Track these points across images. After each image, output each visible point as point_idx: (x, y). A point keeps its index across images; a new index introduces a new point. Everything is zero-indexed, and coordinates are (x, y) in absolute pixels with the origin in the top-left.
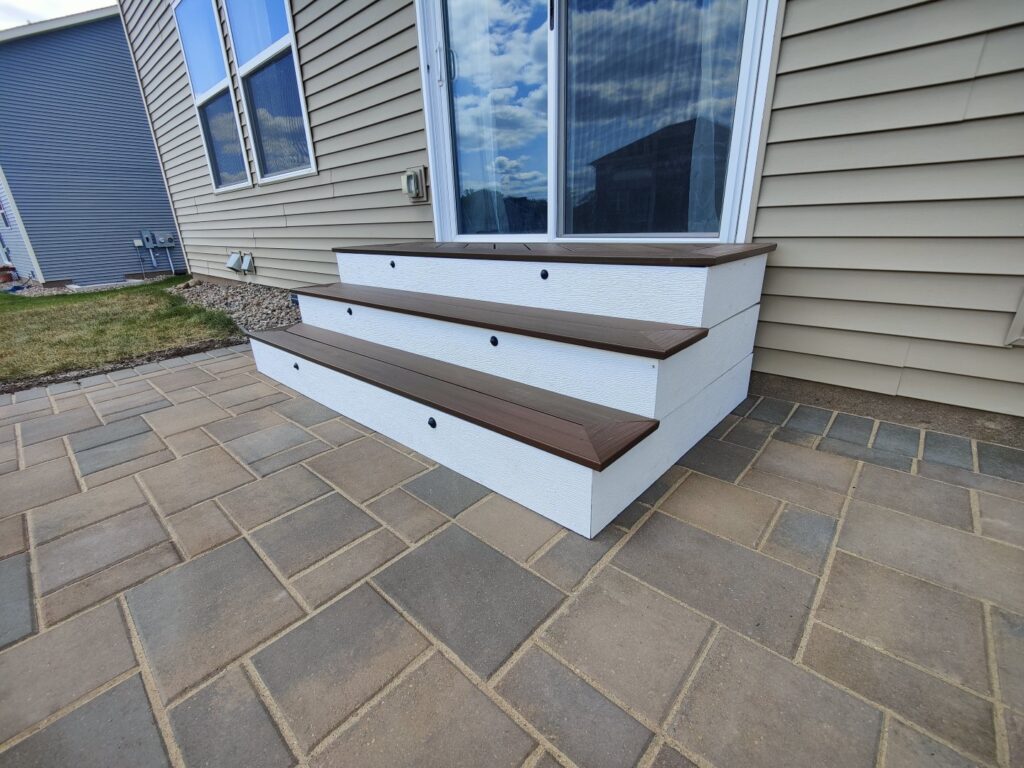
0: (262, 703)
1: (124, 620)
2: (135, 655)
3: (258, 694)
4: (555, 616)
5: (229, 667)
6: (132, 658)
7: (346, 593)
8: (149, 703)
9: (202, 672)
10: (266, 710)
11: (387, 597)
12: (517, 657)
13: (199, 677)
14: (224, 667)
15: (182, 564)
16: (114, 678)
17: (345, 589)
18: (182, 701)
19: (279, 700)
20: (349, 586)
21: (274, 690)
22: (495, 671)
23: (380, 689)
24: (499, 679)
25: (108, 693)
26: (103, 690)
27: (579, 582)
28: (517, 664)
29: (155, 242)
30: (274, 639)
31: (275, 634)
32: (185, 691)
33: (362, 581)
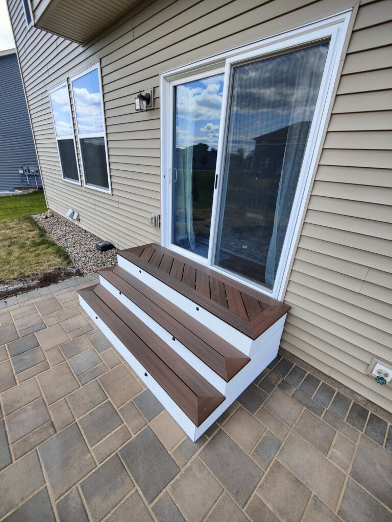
0: (83, 504)
1: (39, 461)
2: (44, 478)
3: (82, 501)
4: (175, 479)
5: (73, 488)
6: (43, 480)
7: (110, 457)
8: (50, 500)
9: (65, 489)
10: (84, 508)
11: (123, 461)
12: (160, 496)
13: (64, 491)
14: (71, 487)
15: (56, 434)
16: (39, 488)
17: (109, 456)
18: (59, 500)
19: (88, 504)
20: (111, 454)
21: (87, 500)
22: (153, 501)
23: (118, 504)
24: (153, 504)
25: (37, 494)
26: (36, 492)
27: (186, 464)
28: (159, 499)
29: (29, 172)
30: (86, 477)
31: (87, 474)
32: (60, 497)
33: (115, 452)
